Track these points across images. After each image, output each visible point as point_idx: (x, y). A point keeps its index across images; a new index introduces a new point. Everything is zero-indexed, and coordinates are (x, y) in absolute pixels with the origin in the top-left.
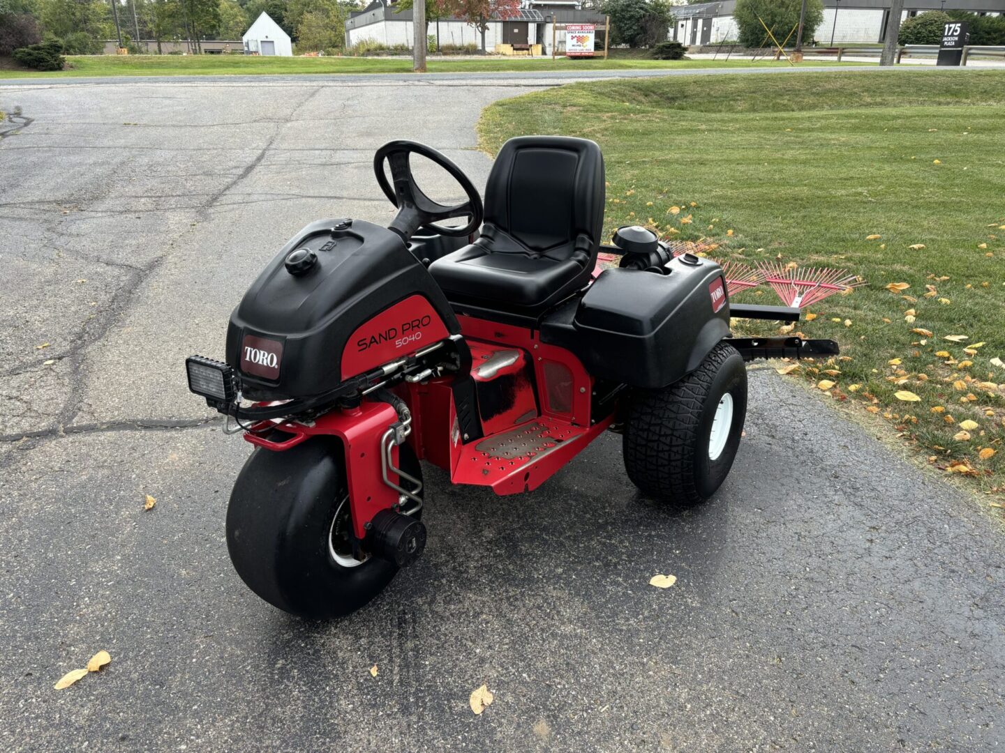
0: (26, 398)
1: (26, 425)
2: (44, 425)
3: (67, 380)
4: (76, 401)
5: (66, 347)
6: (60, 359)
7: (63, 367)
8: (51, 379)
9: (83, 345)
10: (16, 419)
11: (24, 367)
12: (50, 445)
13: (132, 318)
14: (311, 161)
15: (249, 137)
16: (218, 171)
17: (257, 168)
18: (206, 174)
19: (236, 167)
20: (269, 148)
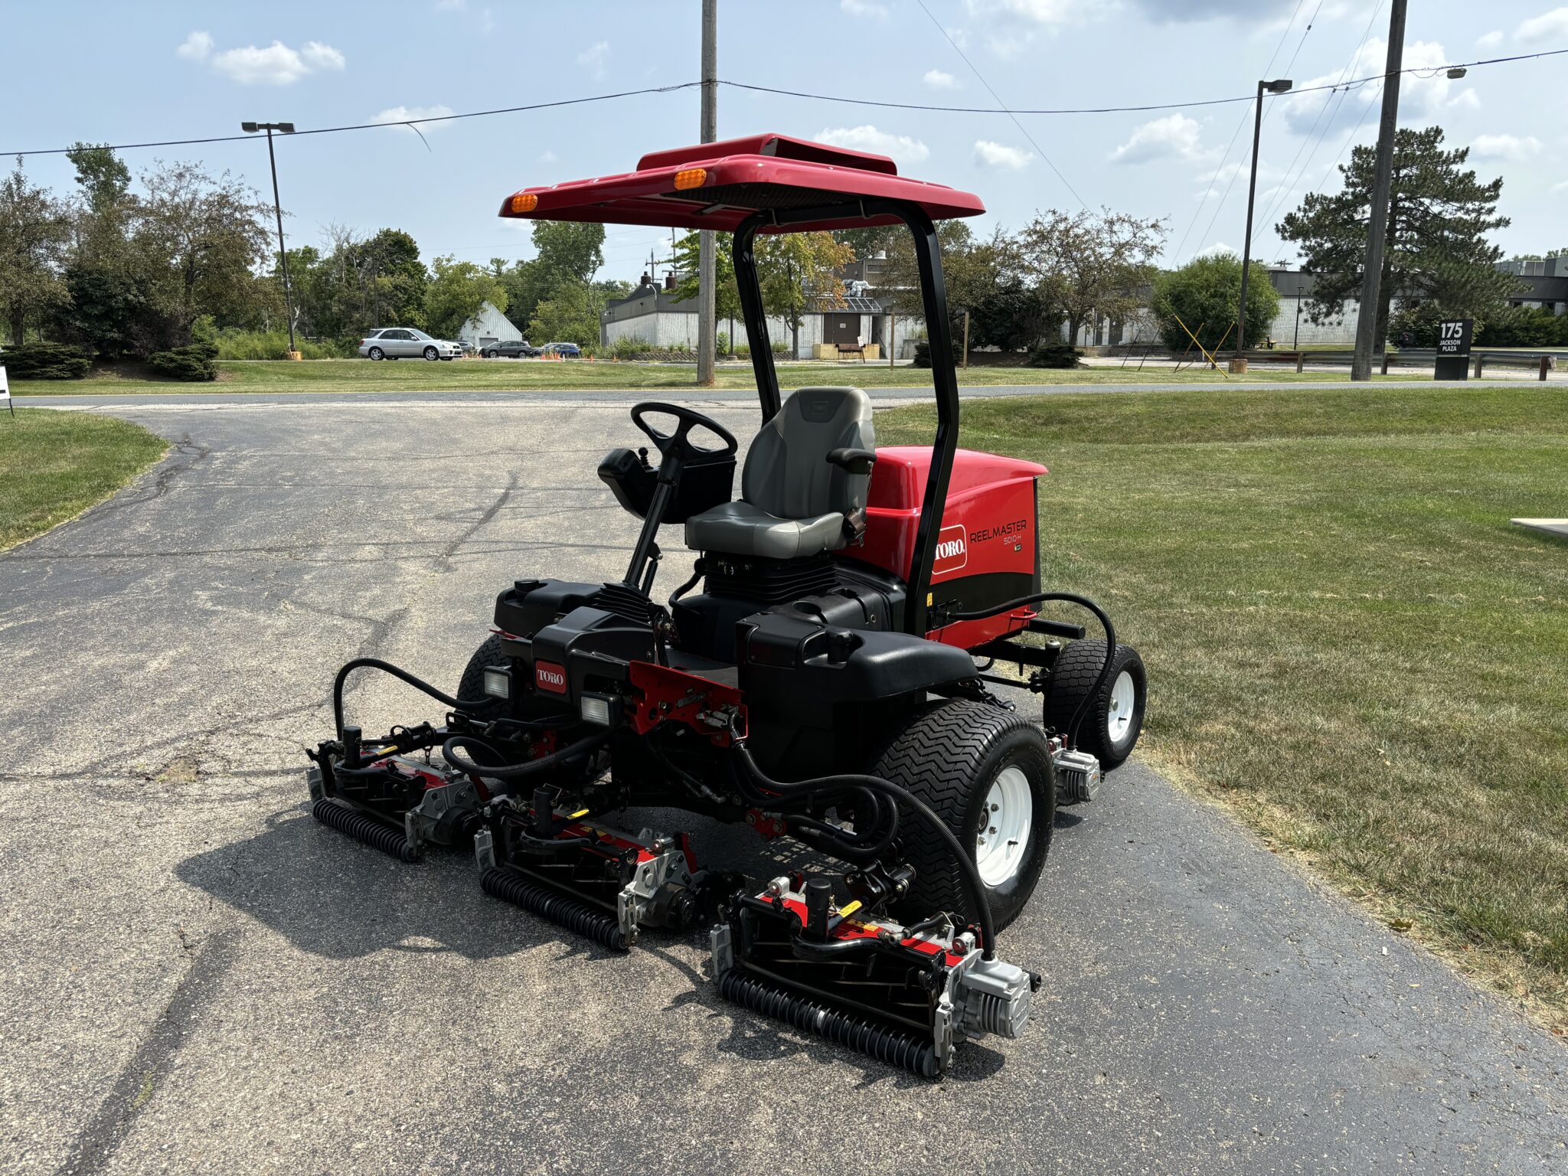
14: (568, 503)
15: (487, 472)
16: (452, 513)
17: (502, 511)
18: (439, 518)
19: (474, 510)
20: (513, 485)
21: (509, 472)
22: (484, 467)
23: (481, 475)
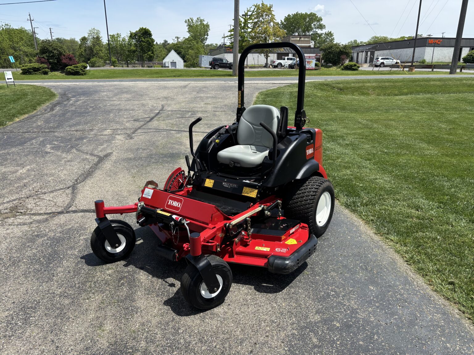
0: (55, 201)
1: (54, 210)
2: (60, 210)
3: (69, 196)
4: (72, 202)
5: (71, 184)
6: (68, 188)
7: (69, 191)
8: (64, 195)
9: (77, 184)
10: (50, 208)
11: (56, 190)
12: (61, 216)
13: (96, 175)
14: (178, 116)
15: (155, 105)
16: (140, 119)
17: (155, 118)
18: (135, 120)
19: (147, 118)
20: (162, 110)
21: (162, 105)
22: (154, 103)
23: (152, 106)
